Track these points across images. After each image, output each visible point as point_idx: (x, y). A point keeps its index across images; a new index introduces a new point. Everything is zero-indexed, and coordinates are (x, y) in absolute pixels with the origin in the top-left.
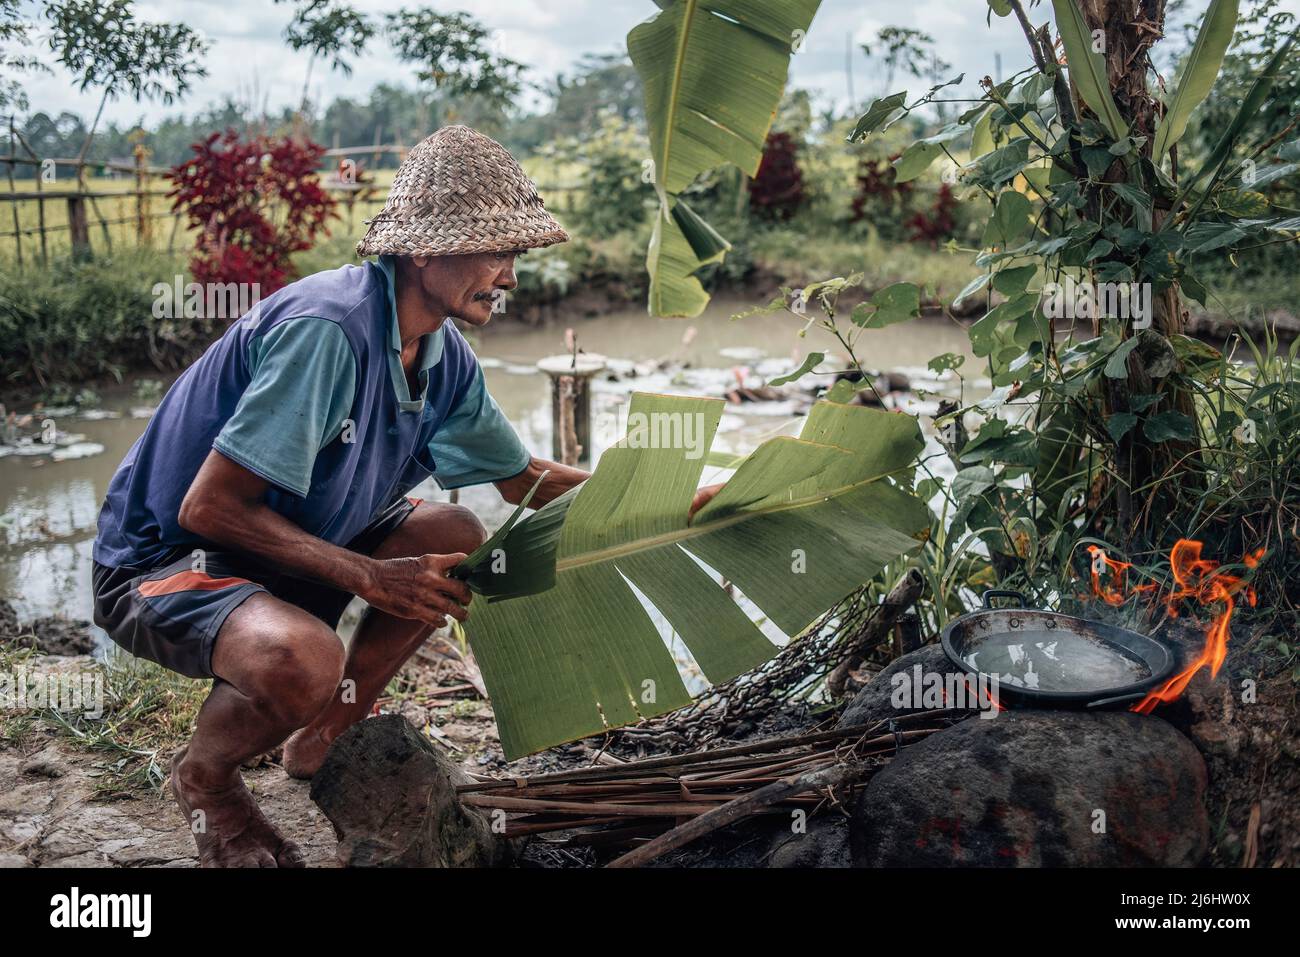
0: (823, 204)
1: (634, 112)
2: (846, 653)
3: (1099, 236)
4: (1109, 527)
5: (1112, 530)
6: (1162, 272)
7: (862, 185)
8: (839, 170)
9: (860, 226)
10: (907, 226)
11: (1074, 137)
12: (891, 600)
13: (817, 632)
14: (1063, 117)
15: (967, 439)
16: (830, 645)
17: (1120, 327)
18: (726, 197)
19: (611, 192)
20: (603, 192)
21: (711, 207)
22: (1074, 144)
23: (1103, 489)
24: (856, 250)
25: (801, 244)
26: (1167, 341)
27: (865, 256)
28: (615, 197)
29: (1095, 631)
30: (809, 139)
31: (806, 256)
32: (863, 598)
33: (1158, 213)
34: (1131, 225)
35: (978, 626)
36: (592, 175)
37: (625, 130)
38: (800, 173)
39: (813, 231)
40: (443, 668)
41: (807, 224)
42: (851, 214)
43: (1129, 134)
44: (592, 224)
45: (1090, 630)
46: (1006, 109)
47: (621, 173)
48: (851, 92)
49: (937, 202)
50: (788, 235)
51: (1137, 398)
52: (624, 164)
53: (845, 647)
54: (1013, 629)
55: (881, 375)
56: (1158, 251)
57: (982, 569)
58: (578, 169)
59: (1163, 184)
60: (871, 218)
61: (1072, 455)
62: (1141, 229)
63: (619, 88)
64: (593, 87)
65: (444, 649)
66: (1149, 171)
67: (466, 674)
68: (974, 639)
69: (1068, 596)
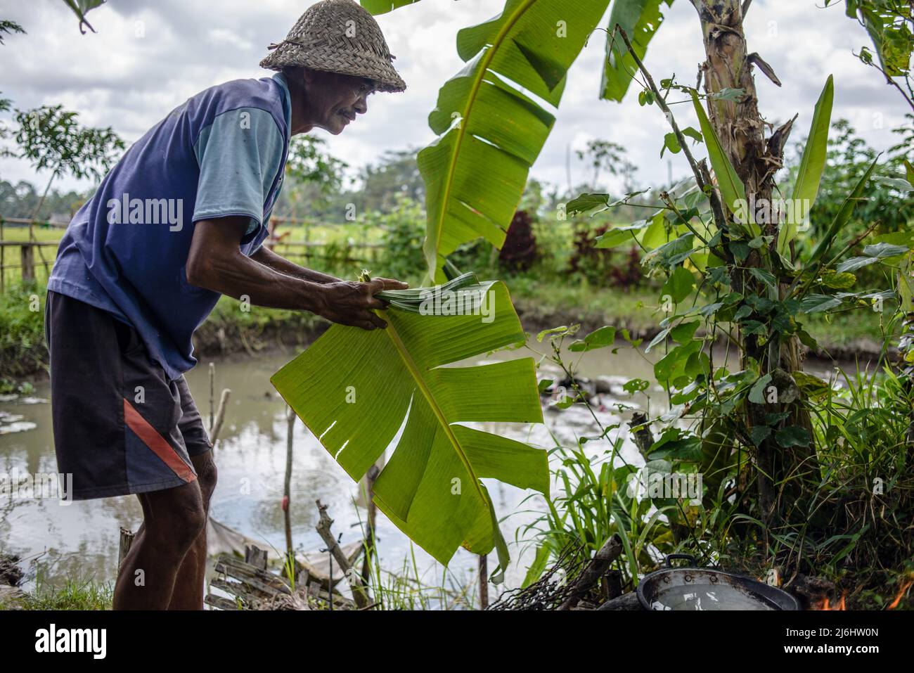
0: (550, 261)
1: (419, 191)
2: (568, 594)
3: (743, 303)
4: (753, 506)
5: (755, 507)
6: (787, 329)
7: (577, 248)
8: (560, 237)
9: (576, 276)
10: (608, 277)
11: (725, 235)
12: (600, 556)
13: (547, 579)
14: (717, 220)
15: (652, 441)
16: (556, 589)
17: (758, 366)
18: (483, 254)
19: (403, 249)
20: (398, 249)
21: (472, 261)
22: (725, 240)
23: (748, 476)
24: (573, 292)
25: (534, 287)
26: (791, 377)
27: (579, 297)
28: (406, 253)
29: (745, 585)
30: (540, 213)
31: (537, 296)
32: (580, 554)
33: (782, 285)
34: (764, 296)
35: (662, 581)
36: (391, 237)
37: (413, 207)
38: (534, 239)
39: (543, 278)
40: (277, 600)
41: (539, 274)
42: (570, 267)
43: (762, 234)
44: (390, 271)
45: (741, 584)
46: (678, 214)
47: (410, 236)
48: (569, 181)
49: (629, 260)
50: (526, 281)
51: (771, 415)
52: (412, 229)
53: (567, 591)
54: (688, 583)
55: (590, 382)
56: (784, 314)
57: (664, 533)
58: (380, 233)
59: (786, 268)
60: (583, 271)
61: (726, 451)
62: (771, 298)
63: (410, 174)
64: (391, 173)
65: (279, 585)
66: (775, 258)
67: (295, 605)
68: (660, 590)
69: (725, 556)
